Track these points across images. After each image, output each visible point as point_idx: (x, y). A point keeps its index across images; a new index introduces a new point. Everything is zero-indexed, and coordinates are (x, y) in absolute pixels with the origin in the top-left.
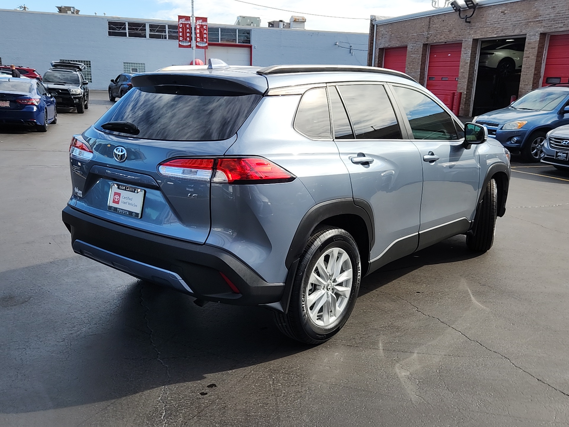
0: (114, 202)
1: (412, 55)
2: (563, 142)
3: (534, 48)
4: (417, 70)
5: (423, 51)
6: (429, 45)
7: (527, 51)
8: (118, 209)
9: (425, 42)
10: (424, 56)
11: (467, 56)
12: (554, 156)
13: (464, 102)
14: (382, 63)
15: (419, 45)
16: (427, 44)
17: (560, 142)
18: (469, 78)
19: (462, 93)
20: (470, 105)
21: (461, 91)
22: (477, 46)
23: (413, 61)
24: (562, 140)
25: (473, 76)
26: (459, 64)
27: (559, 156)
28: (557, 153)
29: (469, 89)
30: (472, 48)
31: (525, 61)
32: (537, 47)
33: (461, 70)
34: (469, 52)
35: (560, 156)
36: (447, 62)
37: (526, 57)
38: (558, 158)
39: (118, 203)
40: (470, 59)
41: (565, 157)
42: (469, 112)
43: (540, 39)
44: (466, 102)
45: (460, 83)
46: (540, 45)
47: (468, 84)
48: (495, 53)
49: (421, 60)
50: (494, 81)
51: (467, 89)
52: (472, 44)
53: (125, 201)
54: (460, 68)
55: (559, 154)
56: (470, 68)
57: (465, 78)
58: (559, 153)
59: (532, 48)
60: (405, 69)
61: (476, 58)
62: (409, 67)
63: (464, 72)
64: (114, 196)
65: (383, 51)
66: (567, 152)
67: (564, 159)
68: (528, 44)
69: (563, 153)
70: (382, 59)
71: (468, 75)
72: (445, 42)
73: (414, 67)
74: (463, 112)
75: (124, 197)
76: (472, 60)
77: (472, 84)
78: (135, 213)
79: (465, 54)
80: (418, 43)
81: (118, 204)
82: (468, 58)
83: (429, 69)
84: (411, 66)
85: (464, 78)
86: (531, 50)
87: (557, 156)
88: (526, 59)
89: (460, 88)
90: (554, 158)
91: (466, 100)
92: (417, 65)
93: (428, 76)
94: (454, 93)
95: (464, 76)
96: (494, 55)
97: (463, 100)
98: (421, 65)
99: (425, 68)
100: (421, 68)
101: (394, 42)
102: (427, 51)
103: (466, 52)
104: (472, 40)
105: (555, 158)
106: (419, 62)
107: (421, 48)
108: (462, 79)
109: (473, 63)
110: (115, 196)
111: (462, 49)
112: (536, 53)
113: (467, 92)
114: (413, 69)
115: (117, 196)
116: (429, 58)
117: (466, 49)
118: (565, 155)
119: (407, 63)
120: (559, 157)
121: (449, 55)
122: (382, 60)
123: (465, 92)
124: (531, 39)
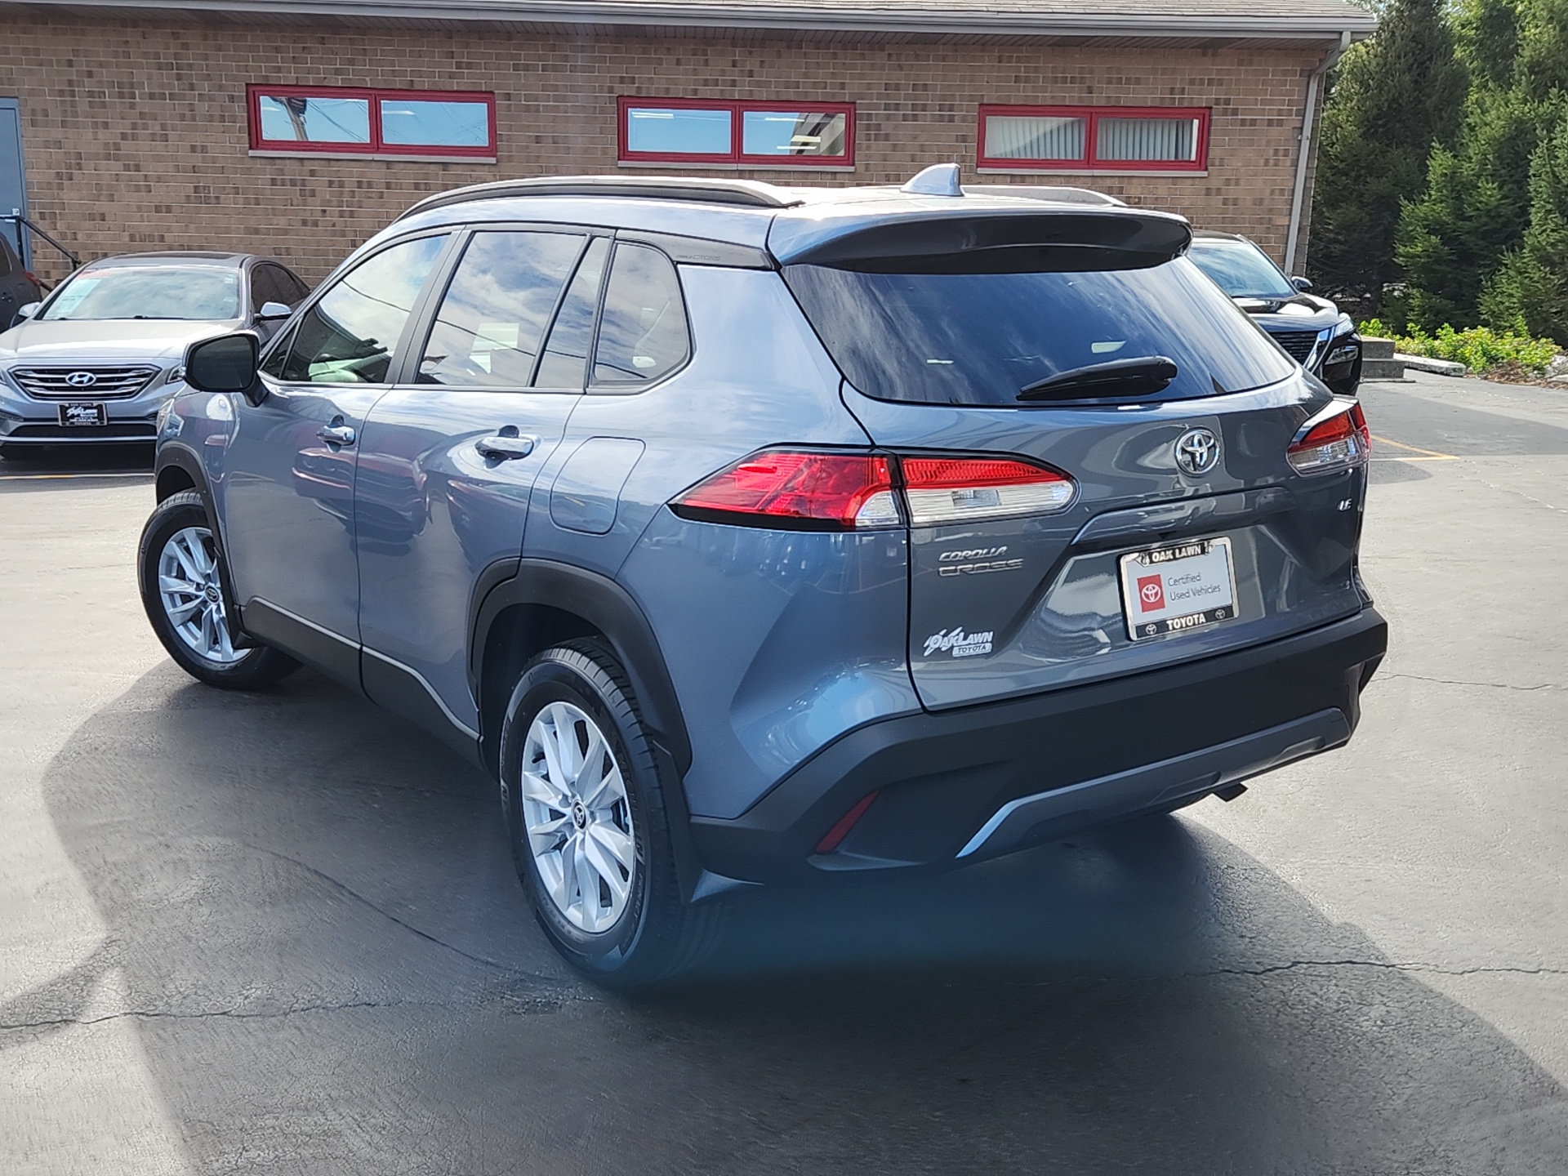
0: (1146, 607)
2: (71, 379)
8: (1169, 622)
12: (56, 420)
17: (63, 381)
24: (67, 374)
27: (73, 416)
28: (64, 409)
35: (78, 415)
38: (73, 423)
39: (1160, 604)
41: (94, 418)
53: (1182, 588)
55: (71, 412)
58: (70, 407)
64: (1141, 591)
66: (95, 403)
67: (93, 423)
69: (86, 408)
75: (1175, 581)
78: (1223, 608)
81: (1164, 607)
87: (65, 418)
90: (58, 426)
105: (60, 423)
110: (1144, 590)
115: (1150, 586)
118: (95, 411)
120: (75, 420)
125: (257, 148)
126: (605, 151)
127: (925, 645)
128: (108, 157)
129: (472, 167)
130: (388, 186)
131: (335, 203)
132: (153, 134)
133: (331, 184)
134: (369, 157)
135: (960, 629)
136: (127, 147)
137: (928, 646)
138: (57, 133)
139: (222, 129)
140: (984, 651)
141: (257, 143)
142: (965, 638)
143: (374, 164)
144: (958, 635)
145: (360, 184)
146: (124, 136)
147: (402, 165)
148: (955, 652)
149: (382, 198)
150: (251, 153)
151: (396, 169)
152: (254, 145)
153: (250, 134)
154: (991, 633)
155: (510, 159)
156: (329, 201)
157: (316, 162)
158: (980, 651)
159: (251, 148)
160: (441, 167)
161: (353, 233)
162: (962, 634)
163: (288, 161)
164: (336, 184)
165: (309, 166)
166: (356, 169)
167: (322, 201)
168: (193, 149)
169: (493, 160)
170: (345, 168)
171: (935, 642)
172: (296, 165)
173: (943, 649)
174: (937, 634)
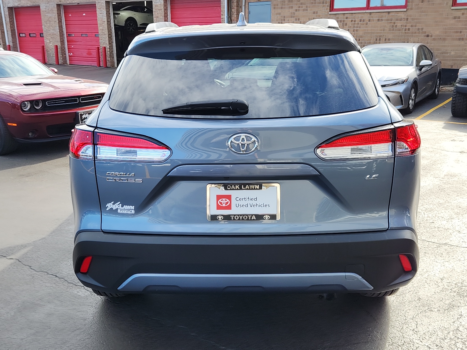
1: (47, 14)
3: (161, 10)
4: (56, 28)
5: (57, 11)
6: (62, 5)
7: (155, 12)
9: (58, 2)
10: (59, 15)
11: (103, 15)
13: (109, 54)
14: (14, 22)
15: (52, 5)
16: (60, 5)
18: (109, 34)
19: (106, 48)
20: (114, 57)
21: (104, 46)
22: (110, 7)
23: (49, 19)
25: (111, 33)
26: (97, 22)
29: (111, 44)
30: (106, 9)
31: (156, 20)
32: (163, 9)
33: (100, 28)
34: (104, 12)
36: (84, 21)
37: (156, 17)
39: (229, 207)
40: (106, 18)
42: (114, 64)
43: (164, 2)
44: (110, 55)
45: (101, 39)
46: (165, 8)
47: (109, 39)
48: (120, 13)
49: (57, 19)
50: (120, 37)
51: (109, 44)
52: (106, 5)
54: (99, 26)
56: (108, 26)
57: (106, 34)
59: (159, 10)
60: (42, 27)
61: (111, 18)
62: (46, 25)
63: (103, 30)
65: (12, 10)
68: (155, 6)
70: (13, 17)
71: (107, 32)
72: (78, 3)
73: (51, 25)
74: (110, 63)
76: (108, 19)
77: (112, 39)
79: (100, 14)
80: (51, 3)
82: (104, 18)
83: (66, 27)
84: (48, 25)
85: (104, 34)
86: (158, 11)
88: (156, 18)
89: (102, 43)
91: (110, 53)
92: (55, 23)
93: (66, 33)
94: (98, 48)
95: (104, 33)
96: (120, 15)
97: (108, 53)
98: (59, 23)
99: (62, 26)
100: (59, 26)
101: (24, 2)
102: (61, 11)
103: (101, 12)
104: (105, 2)
106: (56, 20)
107: (55, 8)
108: (102, 35)
109: (109, 21)
111: (97, 10)
112: (164, 14)
113: (109, 47)
114: (51, 27)
115: (224, 199)
116: (65, 17)
117: (101, 9)
119: (43, 22)
121: (84, 14)
122: (13, 19)
123: (108, 47)
124: (156, 3)
125: (332, 11)
126: (447, 4)
127: (106, 206)
128: (292, 17)
129: (398, 13)
130: (369, 21)
131: (352, 27)
132: (303, 9)
133: (352, 21)
134: (364, 11)
135: (119, 202)
136: (297, 13)
137: (108, 207)
138: (279, 11)
139: (323, 6)
140: (131, 213)
141: (332, 10)
142: (122, 206)
143: (366, 13)
144: (119, 204)
145: (361, 21)
146: (296, 10)
147: (375, 13)
148: (119, 211)
149: (367, 25)
150: (330, 13)
151: (372, 15)
152: (331, 10)
153: (330, 7)
154: (134, 206)
155: (411, 9)
156: (351, 27)
157: (348, 14)
158: (129, 212)
159: (330, 11)
160: (387, 13)
161: (356, 37)
162: (120, 205)
163: (340, 15)
164: (354, 21)
165: (346, 16)
166: (360, 16)
167: (349, 26)
168: (314, 13)
169: (405, 10)
170: (357, 15)
171: (110, 206)
172: (342, 16)
173: (114, 209)
174: (111, 203)
